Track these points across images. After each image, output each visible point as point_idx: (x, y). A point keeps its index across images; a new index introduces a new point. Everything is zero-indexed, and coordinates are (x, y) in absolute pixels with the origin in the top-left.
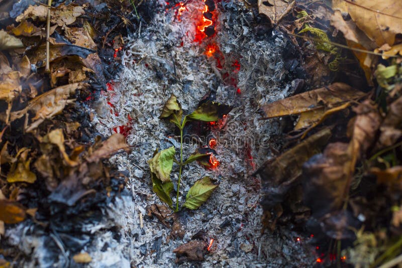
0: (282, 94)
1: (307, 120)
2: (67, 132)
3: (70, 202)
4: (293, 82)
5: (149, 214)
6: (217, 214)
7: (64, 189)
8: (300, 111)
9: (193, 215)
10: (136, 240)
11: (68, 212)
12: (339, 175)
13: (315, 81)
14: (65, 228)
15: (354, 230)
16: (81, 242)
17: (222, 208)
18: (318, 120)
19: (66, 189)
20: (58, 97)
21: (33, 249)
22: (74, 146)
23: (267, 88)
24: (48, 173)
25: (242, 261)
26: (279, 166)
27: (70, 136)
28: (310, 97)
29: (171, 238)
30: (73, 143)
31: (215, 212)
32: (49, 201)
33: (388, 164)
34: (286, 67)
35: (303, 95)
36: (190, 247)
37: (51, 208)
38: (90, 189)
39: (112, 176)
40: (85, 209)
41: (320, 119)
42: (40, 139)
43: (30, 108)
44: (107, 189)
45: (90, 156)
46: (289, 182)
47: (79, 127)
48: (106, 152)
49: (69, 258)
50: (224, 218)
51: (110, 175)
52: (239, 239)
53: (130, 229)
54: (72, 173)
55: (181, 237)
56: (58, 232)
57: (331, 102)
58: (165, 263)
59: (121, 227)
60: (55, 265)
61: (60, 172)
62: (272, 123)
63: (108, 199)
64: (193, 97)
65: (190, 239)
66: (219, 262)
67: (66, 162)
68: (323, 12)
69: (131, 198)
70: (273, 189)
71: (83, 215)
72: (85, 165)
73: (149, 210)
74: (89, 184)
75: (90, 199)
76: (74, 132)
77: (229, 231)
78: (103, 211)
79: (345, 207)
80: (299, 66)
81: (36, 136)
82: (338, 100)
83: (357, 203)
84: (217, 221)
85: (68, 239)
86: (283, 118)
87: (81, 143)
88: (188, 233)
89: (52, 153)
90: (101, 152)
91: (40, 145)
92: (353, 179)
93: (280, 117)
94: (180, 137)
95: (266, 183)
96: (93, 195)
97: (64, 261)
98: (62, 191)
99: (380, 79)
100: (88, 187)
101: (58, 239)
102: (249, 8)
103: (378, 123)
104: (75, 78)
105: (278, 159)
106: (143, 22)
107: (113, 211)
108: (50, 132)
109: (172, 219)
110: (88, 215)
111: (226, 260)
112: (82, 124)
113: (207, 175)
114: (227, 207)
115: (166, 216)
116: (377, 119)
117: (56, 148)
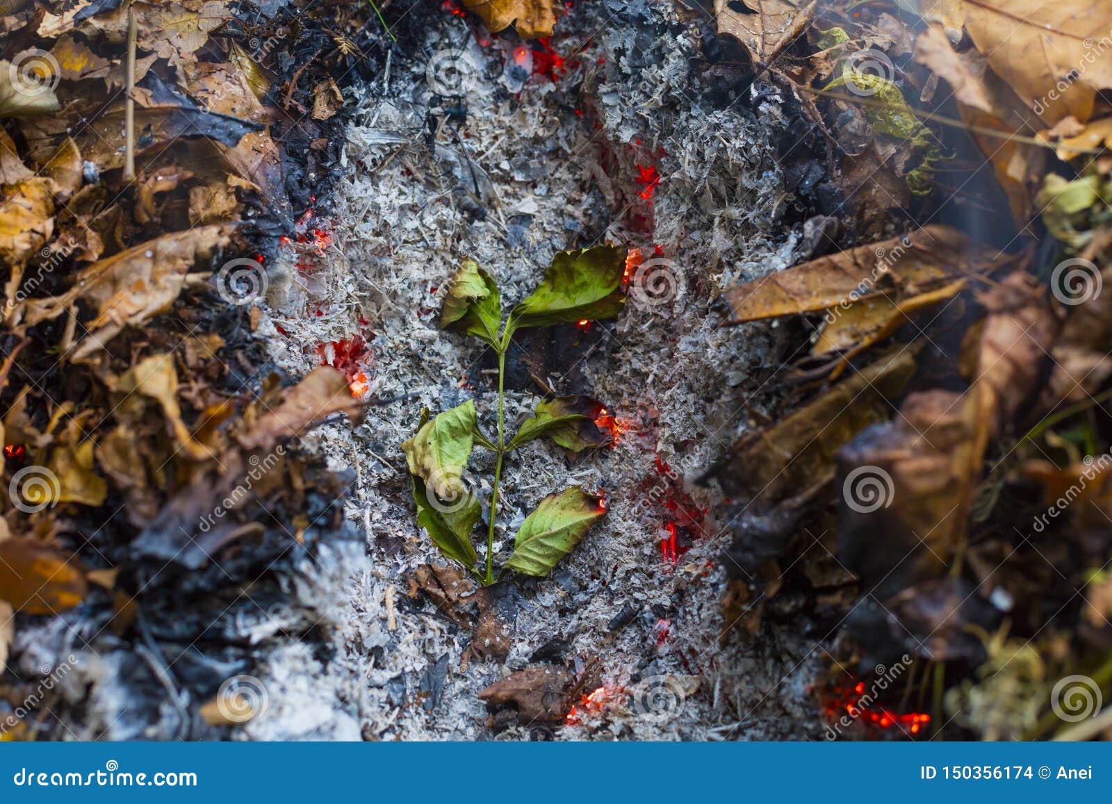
0: (780, 260)
1: (848, 326)
2: (185, 361)
3: (193, 560)
4: (809, 225)
5: (413, 593)
6: (600, 591)
7: (176, 520)
8: (828, 302)
9: (535, 595)
10: (376, 665)
11: (187, 586)
12: (940, 481)
13: (870, 223)
14: (178, 628)
15: (981, 633)
16: (222, 668)
17: (613, 576)
18: (879, 328)
19: (182, 522)
20: (164, 265)
21: (89, 687)
22: (205, 401)
23: (736, 243)
24: (132, 479)
25: (670, 723)
27: (193, 374)
28: (856, 264)
29: (473, 659)
30: (201, 392)
31: (594, 585)
32: (135, 556)
33: (1073, 453)
34: (788, 184)
35: (836, 258)
36: (525, 684)
37: (141, 573)
38: (247, 522)
39: (310, 485)
40: (234, 578)
41: (883, 325)
42: (112, 381)
43: (81, 293)
44: (298, 522)
45: (248, 430)
46: (799, 500)
47: (220, 349)
48: (294, 419)
49: (190, 711)
50: (619, 602)
51: (304, 482)
52: (660, 662)
53: (359, 635)
54: (198, 478)
55: (500, 656)
56: (158, 639)
57: (914, 279)
58: (456, 729)
59: (335, 629)
60: (151, 731)
61: (167, 475)
62: (750, 338)
63: (297, 549)
64: (535, 262)
65: (526, 659)
66: (605, 726)
67: (183, 448)
68: (890, 32)
69: (362, 548)
70: (754, 519)
71: (228, 592)
72: (233, 455)
73: (412, 582)
74: (245, 508)
75: (247, 549)
76: (206, 361)
77: (632, 639)
78: (284, 583)
79: (956, 570)
80: (823, 180)
81: (99, 374)
82: (935, 272)
83: (989, 558)
84: (601, 611)
85: (187, 661)
86: (780, 323)
87: (223, 392)
88: (519, 645)
89: (144, 421)
90: (280, 420)
91: (111, 399)
92: (977, 492)
93: (773, 318)
94: (496, 371)
95: (735, 502)
96: (255, 537)
97: (176, 721)
98: (171, 527)
99: (1051, 214)
100: (242, 517)
101: (159, 659)
102: (688, 20)
103: (1047, 337)
104: (208, 205)
105: (768, 436)
106: (396, 53)
107: (310, 584)
108: (139, 362)
109: (475, 606)
110: (243, 592)
111: (625, 721)
112: (228, 341)
113: (572, 481)
114: (627, 572)
115: (459, 596)
116: (1044, 324)
117: (154, 407)
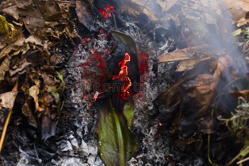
8: (182, 59)
12: (207, 91)
26: (169, 95)
28: (188, 51)
35: (183, 50)
85: (43, 152)
